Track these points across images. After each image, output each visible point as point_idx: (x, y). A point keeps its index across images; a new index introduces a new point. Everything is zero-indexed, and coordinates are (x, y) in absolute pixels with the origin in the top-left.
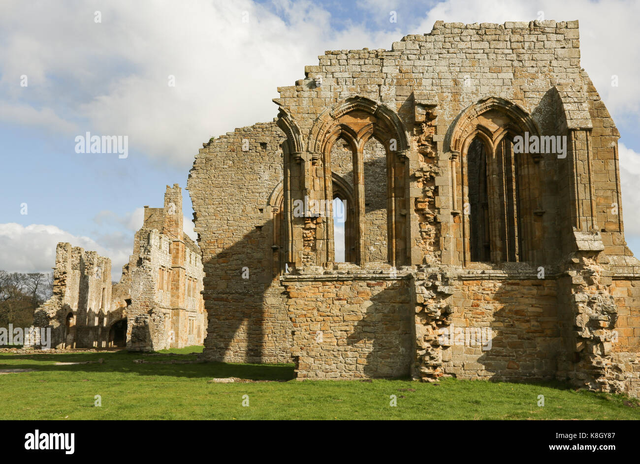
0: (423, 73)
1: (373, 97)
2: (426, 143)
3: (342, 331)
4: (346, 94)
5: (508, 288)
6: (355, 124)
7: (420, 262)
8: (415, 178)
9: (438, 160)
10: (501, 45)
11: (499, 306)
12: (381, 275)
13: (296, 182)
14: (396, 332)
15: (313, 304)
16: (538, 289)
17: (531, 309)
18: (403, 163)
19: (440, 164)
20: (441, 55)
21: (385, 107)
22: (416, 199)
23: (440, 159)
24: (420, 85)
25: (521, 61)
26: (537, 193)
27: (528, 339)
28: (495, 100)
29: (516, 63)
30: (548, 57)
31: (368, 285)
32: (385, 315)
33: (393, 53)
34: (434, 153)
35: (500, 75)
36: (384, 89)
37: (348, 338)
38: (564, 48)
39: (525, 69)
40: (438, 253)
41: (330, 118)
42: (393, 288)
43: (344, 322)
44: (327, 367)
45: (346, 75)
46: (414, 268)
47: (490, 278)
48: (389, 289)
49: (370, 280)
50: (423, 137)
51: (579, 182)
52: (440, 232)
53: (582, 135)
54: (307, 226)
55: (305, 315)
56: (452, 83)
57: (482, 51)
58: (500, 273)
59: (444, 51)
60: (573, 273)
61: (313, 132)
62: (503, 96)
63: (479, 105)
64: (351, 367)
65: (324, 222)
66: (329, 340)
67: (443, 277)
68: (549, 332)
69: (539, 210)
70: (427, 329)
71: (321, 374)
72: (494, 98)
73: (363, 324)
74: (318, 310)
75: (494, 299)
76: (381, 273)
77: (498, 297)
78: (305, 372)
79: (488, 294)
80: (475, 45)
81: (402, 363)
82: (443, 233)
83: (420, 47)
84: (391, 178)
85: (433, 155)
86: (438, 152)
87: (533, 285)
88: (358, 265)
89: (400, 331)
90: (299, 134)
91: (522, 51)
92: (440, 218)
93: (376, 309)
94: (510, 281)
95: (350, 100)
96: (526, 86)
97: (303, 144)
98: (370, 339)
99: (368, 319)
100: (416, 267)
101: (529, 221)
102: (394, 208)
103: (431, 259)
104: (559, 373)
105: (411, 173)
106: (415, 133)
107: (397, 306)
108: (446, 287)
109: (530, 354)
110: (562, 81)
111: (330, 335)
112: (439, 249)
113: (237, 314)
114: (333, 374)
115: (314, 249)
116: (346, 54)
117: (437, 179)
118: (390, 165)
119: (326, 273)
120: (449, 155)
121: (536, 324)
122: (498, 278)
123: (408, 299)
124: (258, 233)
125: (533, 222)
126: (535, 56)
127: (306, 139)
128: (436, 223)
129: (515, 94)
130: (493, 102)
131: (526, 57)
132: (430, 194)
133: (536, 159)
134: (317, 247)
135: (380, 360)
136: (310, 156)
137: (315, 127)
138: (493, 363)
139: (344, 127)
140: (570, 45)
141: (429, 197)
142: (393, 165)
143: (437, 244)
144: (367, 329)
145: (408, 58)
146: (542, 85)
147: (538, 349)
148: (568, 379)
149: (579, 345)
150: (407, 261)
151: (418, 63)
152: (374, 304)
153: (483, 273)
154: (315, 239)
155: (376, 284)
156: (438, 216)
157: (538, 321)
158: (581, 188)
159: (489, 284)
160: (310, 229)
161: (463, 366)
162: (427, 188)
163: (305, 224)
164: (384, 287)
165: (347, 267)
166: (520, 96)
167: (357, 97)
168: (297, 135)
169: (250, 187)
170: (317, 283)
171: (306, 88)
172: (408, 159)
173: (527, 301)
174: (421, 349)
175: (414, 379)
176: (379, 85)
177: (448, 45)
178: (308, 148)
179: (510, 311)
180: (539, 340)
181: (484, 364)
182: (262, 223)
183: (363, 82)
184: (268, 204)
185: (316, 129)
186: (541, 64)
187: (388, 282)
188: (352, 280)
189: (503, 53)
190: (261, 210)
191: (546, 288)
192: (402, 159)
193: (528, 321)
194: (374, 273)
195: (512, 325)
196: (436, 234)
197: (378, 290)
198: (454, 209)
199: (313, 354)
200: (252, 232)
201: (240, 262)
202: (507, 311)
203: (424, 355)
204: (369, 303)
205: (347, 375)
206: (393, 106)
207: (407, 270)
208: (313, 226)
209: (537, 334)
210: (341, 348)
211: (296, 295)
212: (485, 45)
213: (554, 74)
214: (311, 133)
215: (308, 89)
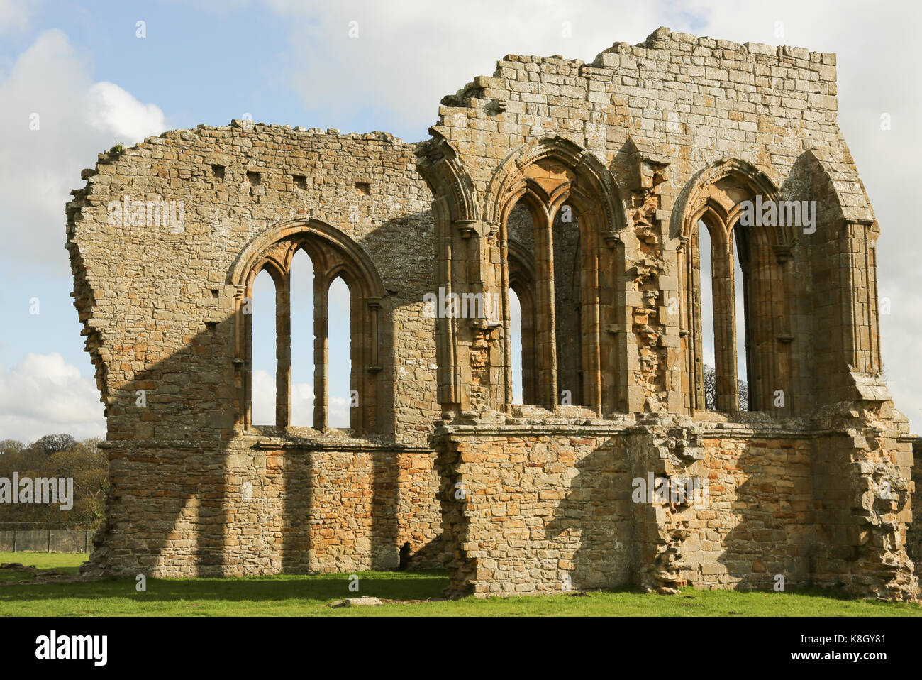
0: (642, 108)
1: (577, 139)
2: (645, 221)
3: (534, 515)
4: (539, 132)
5: (753, 451)
6: (546, 180)
7: (641, 409)
8: (633, 274)
9: (662, 249)
10: (743, 77)
11: (742, 478)
12: (587, 428)
13: (461, 269)
14: (609, 518)
15: (495, 473)
16: (788, 454)
17: (780, 483)
18: (612, 250)
19: (665, 255)
20: (666, 83)
21: (594, 159)
22: (634, 308)
23: (666, 248)
24: (638, 127)
25: (767, 106)
26: (780, 308)
27: (777, 527)
28: (736, 164)
29: (761, 109)
30: (800, 104)
31: (572, 443)
32: (596, 491)
33: (602, 71)
34: (656, 238)
35: (743, 125)
36: (591, 128)
37: (546, 528)
38: (818, 93)
39: (771, 119)
40: (662, 395)
41: (515, 168)
42: (606, 448)
43: (538, 502)
44: (518, 575)
45: (540, 99)
46: (632, 418)
47: (732, 436)
48: (600, 449)
49: (574, 435)
50: (642, 212)
51: (856, 300)
52: (665, 363)
53: (859, 230)
54: (478, 344)
55: (485, 491)
56: (681, 130)
57: (718, 84)
58: (740, 428)
59: (671, 77)
60: (852, 432)
61: (493, 190)
62: (745, 157)
63: (715, 169)
64: (550, 573)
65: (500, 337)
66: (518, 531)
67: (689, 433)
68: (801, 517)
69: (786, 336)
70: (667, 513)
71: (509, 586)
72: (734, 159)
73: (565, 504)
74: (503, 483)
75: (737, 467)
76: (587, 423)
77: (743, 464)
78: (486, 584)
79: (728, 460)
80: (711, 73)
81: (620, 566)
82: (670, 364)
83: (638, 66)
84: (593, 272)
85: (656, 242)
86: (663, 237)
87: (783, 447)
88: (551, 409)
89: (615, 517)
90: (472, 191)
91: (768, 90)
92: (666, 341)
93: (583, 481)
94: (755, 441)
95: (546, 141)
96: (773, 147)
97: (478, 208)
98: (576, 528)
99: (573, 498)
100: (634, 416)
101: (771, 350)
102: (598, 321)
103: (655, 405)
104: (818, 576)
105: (628, 267)
106: (633, 204)
107: (611, 475)
108: (694, 449)
109: (780, 550)
110: (816, 144)
111: (520, 524)
112: (663, 389)
113: (172, 486)
114: (524, 586)
115: (486, 381)
116: (539, 64)
117: (661, 278)
118: (592, 251)
119: (508, 422)
120: (676, 242)
121: (786, 504)
122: (742, 437)
123: (626, 465)
124: (210, 335)
125: (776, 352)
126: (784, 100)
127: (482, 200)
128: (659, 348)
129: (760, 157)
130: (732, 166)
131: (773, 101)
132: (653, 302)
133: (783, 259)
134: (492, 380)
135: (589, 561)
136: (487, 229)
137: (495, 180)
138: (735, 563)
139: (531, 184)
140: (826, 92)
141: (651, 307)
142: (596, 252)
143: (660, 381)
144: (571, 513)
145: (622, 82)
146: (793, 147)
147: (789, 541)
148: (840, 585)
149: (863, 535)
150: (621, 405)
151: (637, 92)
152: (581, 474)
153: (719, 427)
154: (488, 365)
155: (583, 442)
156: (664, 337)
157: (788, 501)
158: (858, 308)
159: (729, 445)
160: (482, 348)
161: (701, 568)
162: (650, 294)
163: (475, 340)
164: (593, 447)
165: (534, 413)
166: (766, 160)
167: (557, 138)
168: (468, 191)
169: (194, 247)
170: (501, 438)
171: (482, 115)
172: (622, 244)
173: (775, 471)
174: (663, 543)
175: (649, 590)
176: (585, 121)
177: (675, 69)
178: (485, 214)
179: (756, 485)
180: (790, 528)
181: (726, 566)
182: (218, 317)
183: (563, 114)
184: (229, 281)
185: (496, 184)
186: (792, 114)
187: (599, 439)
188: (550, 436)
189: (745, 91)
190: (215, 292)
191: (797, 452)
192: (612, 244)
193: (777, 501)
194: (576, 424)
195: (758, 507)
196: (659, 366)
197: (586, 450)
199: (496, 553)
200: (200, 335)
201: (177, 389)
202: (751, 485)
203: (666, 553)
204: (573, 473)
205: (545, 586)
206: (605, 157)
207: (626, 421)
208: (485, 345)
209: (787, 520)
210: (536, 544)
211: (471, 458)
212: (722, 75)
213: (807, 132)
214: (489, 190)
215: (485, 115)
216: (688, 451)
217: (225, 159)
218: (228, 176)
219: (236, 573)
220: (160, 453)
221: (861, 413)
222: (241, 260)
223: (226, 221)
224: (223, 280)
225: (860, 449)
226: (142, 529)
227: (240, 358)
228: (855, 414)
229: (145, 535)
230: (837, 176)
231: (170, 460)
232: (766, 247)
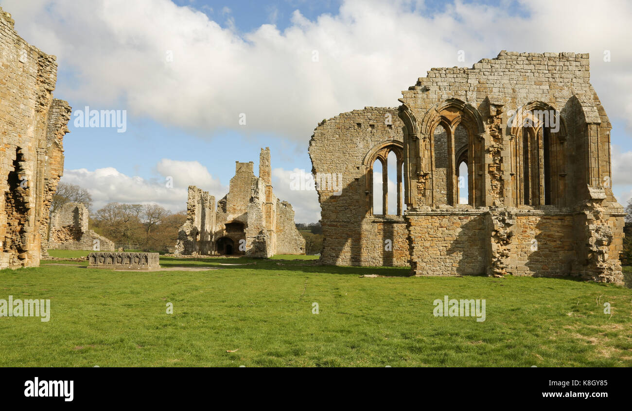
0: (493, 84)
1: (462, 99)
2: (495, 129)
3: (441, 247)
4: (445, 97)
5: (544, 221)
6: (451, 116)
7: (491, 205)
8: (488, 151)
9: (502, 140)
10: (542, 67)
11: (538, 232)
12: (468, 213)
13: (413, 153)
14: (476, 248)
15: (425, 230)
16: (562, 222)
17: (557, 234)
18: (480, 141)
19: (504, 142)
20: (504, 73)
21: (470, 106)
22: (489, 164)
23: (504, 139)
24: (491, 91)
25: (554, 78)
26: (561, 162)
27: (555, 252)
28: (538, 103)
29: (551, 80)
30: (571, 76)
31: (459, 218)
32: (470, 237)
33: (475, 71)
34: (500, 136)
35: (541, 87)
36: (469, 93)
37: (447, 251)
38: (580, 70)
39: (556, 83)
40: (502, 199)
41: (435, 112)
42: (475, 220)
43: (444, 241)
44: (434, 268)
45: (445, 84)
46: (487, 208)
47: (534, 215)
48: (472, 221)
49: (460, 215)
50: (493, 126)
51: (592, 156)
52: (503, 186)
53: (594, 127)
54: (420, 181)
55: (421, 237)
56: (512, 91)
57: (530, 71)
58: (539, 212)
59: (507, 70)
60: (587, 212)
61: (425, 120)
62: (543, 100)
63: (528, 106)
64: (449, 268)
65: (430, 178)
66: (435, 252)
67: (509, 214)
68: (566, 248)
69: (563, 173)
70: (498, 246)
71: (430, 272)
72: (537, 101)
73: (456, 242)
74: (429, 234)
75: (536, 227)
76: (467, 211)
77: (538, 226)
78: (420, 272)
79: (532, 225)
80: (526, 67)
81: (480, 266)
82: (505, 187)
83: (491, 67)
84: (472, 151)
85: (500, 137)
86: (503, 135)
87: (559, 219)
88: (452, 206)
89: (478, 247)
90: (416, 122)
91: (554, 72)
92: (503, 177)
93: (464, 233)
94: (545, 217)
95: (448, 100)
96: (557, 95)
97: (419, 128)
98: (460, 251)
99: (459, 239)
100: (489, 208)
101: (556, 179)
102: (474, 170)
103: (498, 203)
104: (573, 272)
105: (486, 148)
106: (488, 122)
107: (477, 231)
108: (511, 220)
109: (556, 261)
110: (579, 92)
111: (436, 249)
112: (502, 197)
113: (344, 235)
114: (438, 273)
115: (424, 195)
116: (445, 71)
117: (502, 152)
118: (472, 142)
119: (432, 211)
120: (509, 137)
121: (560, 243)
122: (538, 215)
123: (484, 227)
124: (356, 183)
125: (558, 180)
126: (563, 75)
127: (420, 125)
128: (501, 180)
129: (550, 99)
130: (537, 104)
131: (557, 76)
132: (498, 162)
133: (562, 141)
134: (426, 194)
135: (466, 264)
136: (423, 136)
137: (426, 117)
138: (533, 266)
139: (443, 118)
140: (584, 69)
141: (497, 164)
142: (473, 143)
143: (501, 193)
144: (459, 245)
145: (484, 74)
146: (567, 94)
147: (560, 258)
148: (580, 275)
149: (590, 255)
150: (483, 204)
151: (490, 77)
152: (463, 230)
153: (529, 211)
154: (425, 189)
155: (464, 218)
156: (503, 176)
157: (560, 241)
158: (593, 160)
159: (533, 219)
160: (422, 182)
161: (517, 268)
162: (496, 158)
163: (419, 179)
164: (469, 219)
165: (444, 207)
166: (553, 100)
167: (453, 99)
168: (414, 122)
169: (350, 152)
170: (428, 217)
171: (420, 92)
172: (484, 139)
173: (555, 229)
174: (495, 258)
175: (489, 276)
176: (466, 91)
177: (509, 66)
178: (421, 131)
179: (545, 235)
180: (561, 252)
181: (529, 267)
182: (359, 176)
183: (456, 89)
184: (363, 164)
185: (426, 118)
186: (566, 80)
187: (472, 217)
188: (449, 216)
189: (543, 73)
190: (358, 168)
191: (566, 221)
192: (480, 139)
193: (555, 241)
194: (462, 211)
195: (545, 244)
196: (501, 187)
197: (465, 221)
198: (511, 172)
199: (426, 260)
200: (352, 182)
201: (345, 202)
202: (543, 235)
203: (497, 262)
204: (460, 230)
205: (446, 273)
206: (475, 105)
207: (485, 209)
208: (424, 181)
209: (560, 249)
210: (443, 257)
211: (415, 224)
212: (532, 67)
213: (574, 87)
214: (423, 121)
215: (421, 92)
216: (507, 221)
217: (361, 121)
218: (363, 127)
219: (367, 265)
220: (339, 224)
221: (592, 204)
222: (367, 156)
223: (362, 143)
224: (361, 163)
225: (591, 219)
226: (333, 249)
227: (368, 190)
228: (589, 205)
229: (334, 251)
230: (585, 104)
231: (342, 226)
232: (554, 137)
